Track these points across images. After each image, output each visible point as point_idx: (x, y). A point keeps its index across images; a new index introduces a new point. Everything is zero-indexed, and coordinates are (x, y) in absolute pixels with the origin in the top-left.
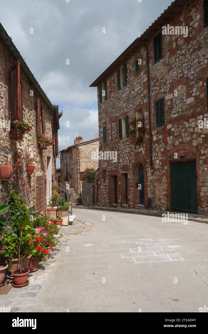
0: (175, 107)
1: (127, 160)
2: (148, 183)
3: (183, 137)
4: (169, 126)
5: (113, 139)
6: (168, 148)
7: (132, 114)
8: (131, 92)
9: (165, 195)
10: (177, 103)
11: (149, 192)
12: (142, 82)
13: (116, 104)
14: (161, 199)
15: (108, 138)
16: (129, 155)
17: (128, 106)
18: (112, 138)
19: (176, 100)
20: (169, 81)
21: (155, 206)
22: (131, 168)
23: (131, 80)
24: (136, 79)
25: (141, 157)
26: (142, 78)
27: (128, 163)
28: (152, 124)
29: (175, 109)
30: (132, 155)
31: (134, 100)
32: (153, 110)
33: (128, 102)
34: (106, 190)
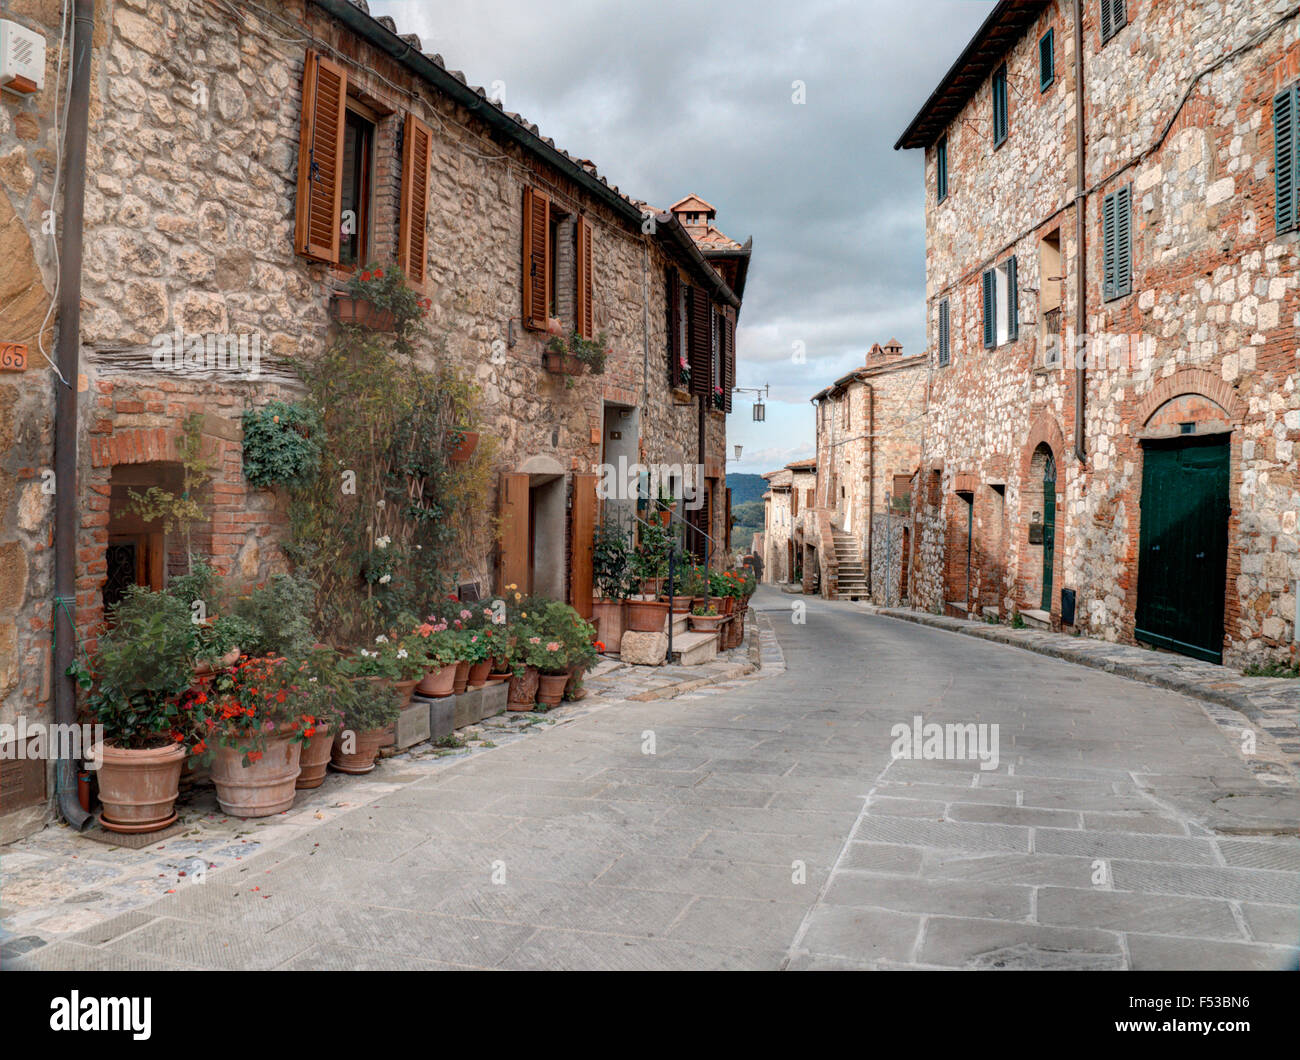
0: (1168, 217)
1: (1006, 433)
2: (1068, 529)
3: (1189, 343)
4: (1146, 299)
5: (969, 350)
6: (1139, 390)
7: (1029, 252)
8: (1025, 164)
9: (1121, 581)
10: (1175, 203)
11: (1068, 562)
12: (1061, 124)
13: (982, 210)
14: (1106, 593)
15: (953, 347)
16: (1012, 415)
17: (1017, 220)
18: (965, 346)
19: (1172, 189)
20: (1149, 114)
21: (1083, 622)
22: (1018, 465)
23: (1027, 118)
24: (1044, 112)
25: (1051, 425)
26: (1061, 108)
27: (1009, 445)
28: (1088, 289)
29: (1166, 228)
30: (1021, 413)
31: (1035, 196)
32: (1094, 233)
33: (1017, 204)
34: (939, 548)
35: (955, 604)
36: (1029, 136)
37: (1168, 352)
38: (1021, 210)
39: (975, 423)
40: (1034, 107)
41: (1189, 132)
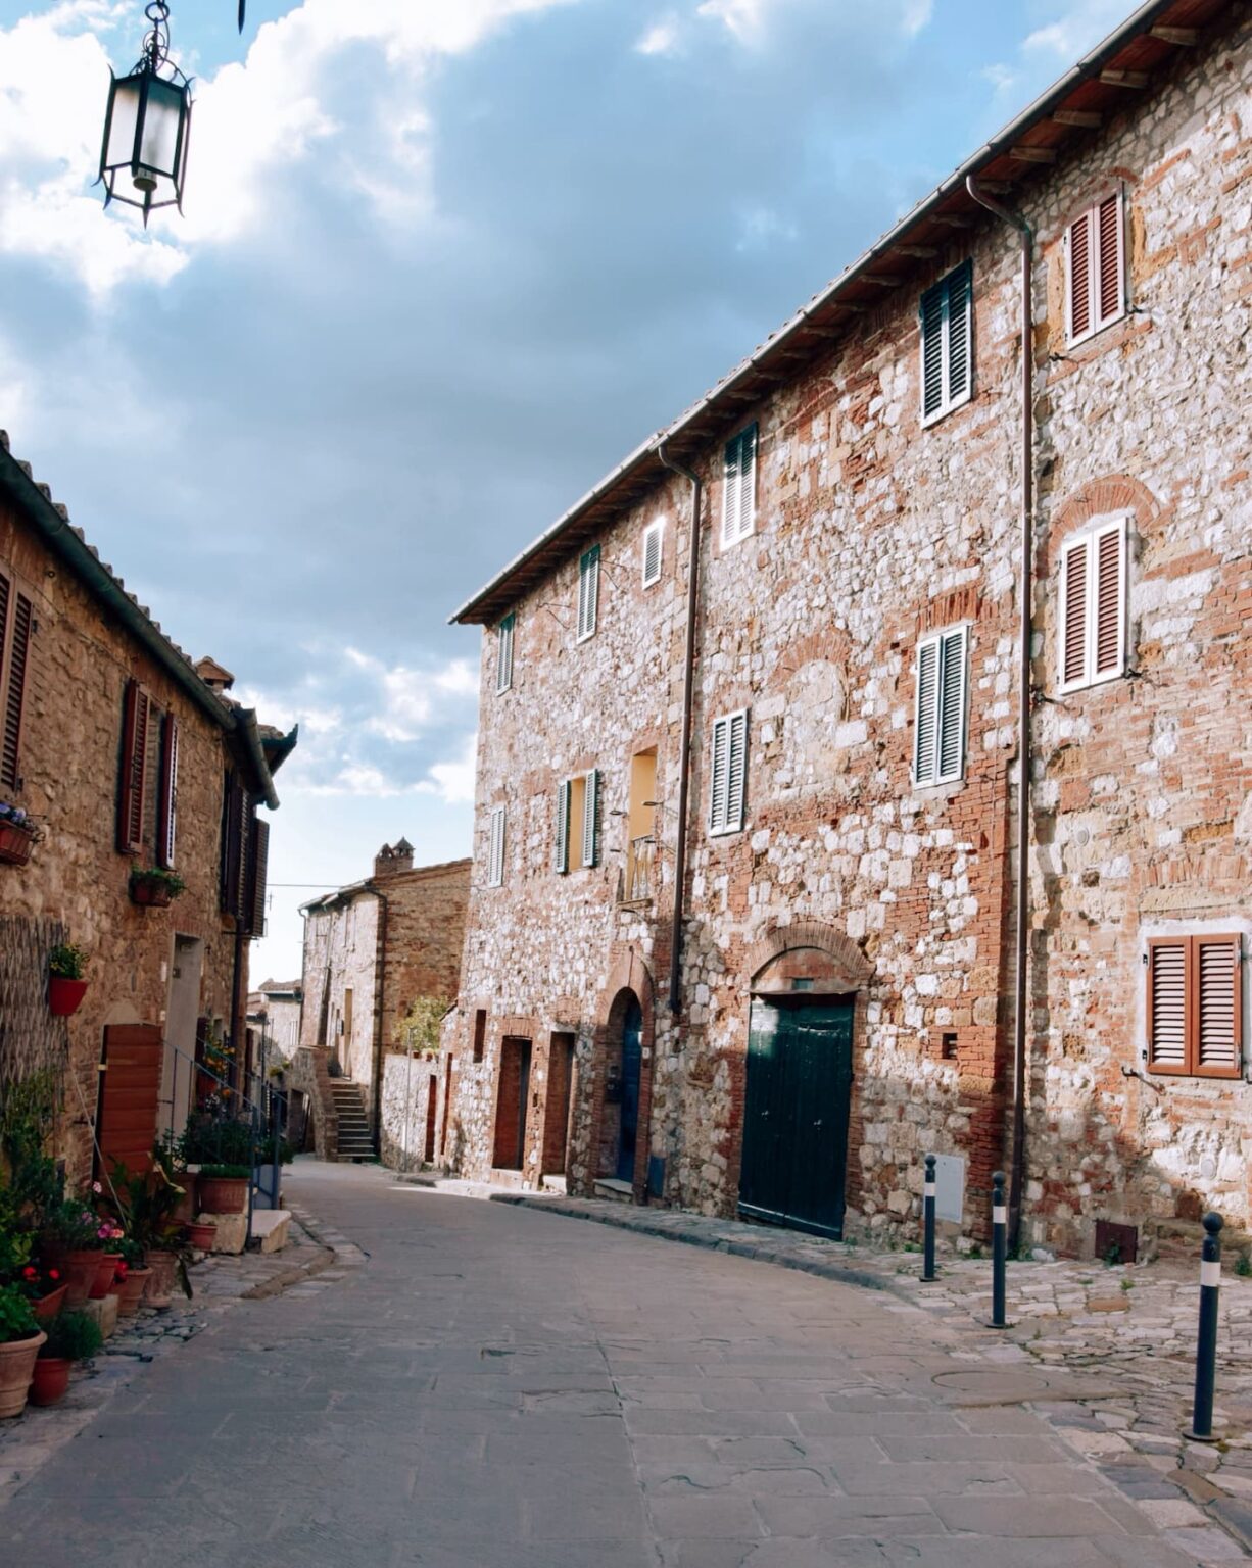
0: (790, 753)
1: (577, 973)
2: (655, 1088)
3: (808, 894)
4: (760, 840)
5: (530, 872)
6: (749, 938)
7: (617, 768)
8: (617, 667)
9: (723, 1149)
10: (798, 739)
11: (656, 1126)
12: (665, 629)
13: (555, 712)
14: (703, 1161)
15: (508, 866)
16: (587, 953)
17: (602, 729)
18: (525, 868)
19: (796, 723)
20: (773, 637)
21: (674, 1194)
22: (593, 1012)
23: (623, 614)
24: (644, 611)
25: (637, 967)
26: (668, 611)
27: (582, 986)
29: (788, 765)
30: (599, 951)
31: (627, 705)
32: (700, 759)
34: (483, 1103)
35: (504, 1171)
36: (623, 636)
37: (784, 899)
40: (632, 604)
41: (821, 664)
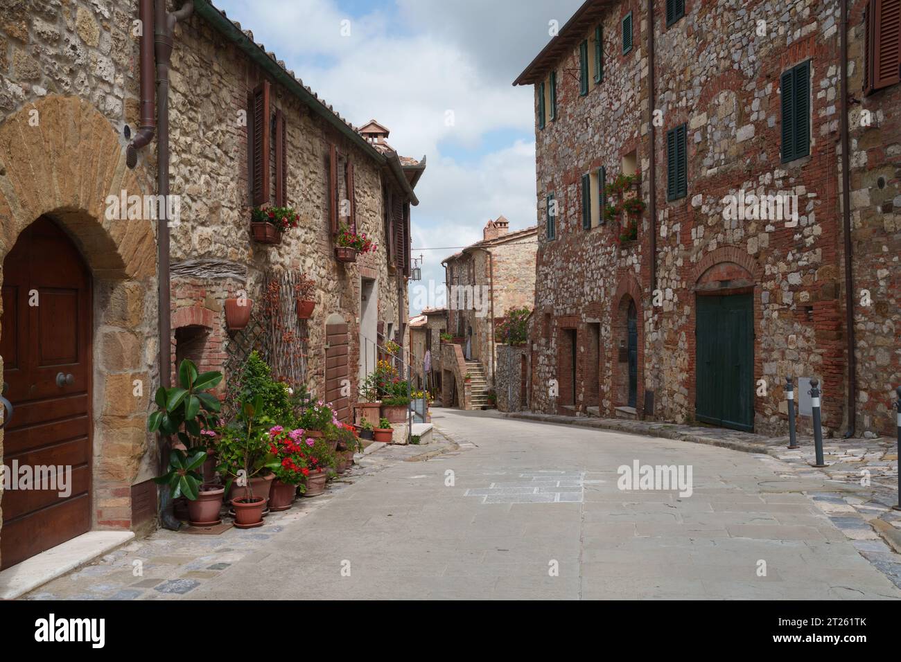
0: (711, 148)
1: (600, 287)
2: (646, 351)
3: (725, 230)
4: (696, 200)
5: (570, 230)
6: (693, 259)
7: (614, 164)
8: (611, 104)
9: (685, 383)
10: (715, 139)
11: (647, 373)
12: (637, 78)
13: (579, 133)
14: (675, 392)
15: (558, 227)
16: (604, 275)
17: (605, 142)
18: (567, 228)
19: (714, 129)
20: (698, 78)
21: (659, 412)
22: (609, 309)
23: (612, 72)
24: (625, 69)
25: (632, 281)
26: (638, 68)
27: (602, 295)
28: (657, 192)
29: (710, 155)
30: (610, 274)
31: (618, 126)
32: (660, 155)
33: (605, 130)
34: (552, 368)
35: (565, 406)
36: (614, 85)
37: (712, 235)
38: (608, 135)
39: (576, 281)
40: (617, 65)
41: (725, 93)
